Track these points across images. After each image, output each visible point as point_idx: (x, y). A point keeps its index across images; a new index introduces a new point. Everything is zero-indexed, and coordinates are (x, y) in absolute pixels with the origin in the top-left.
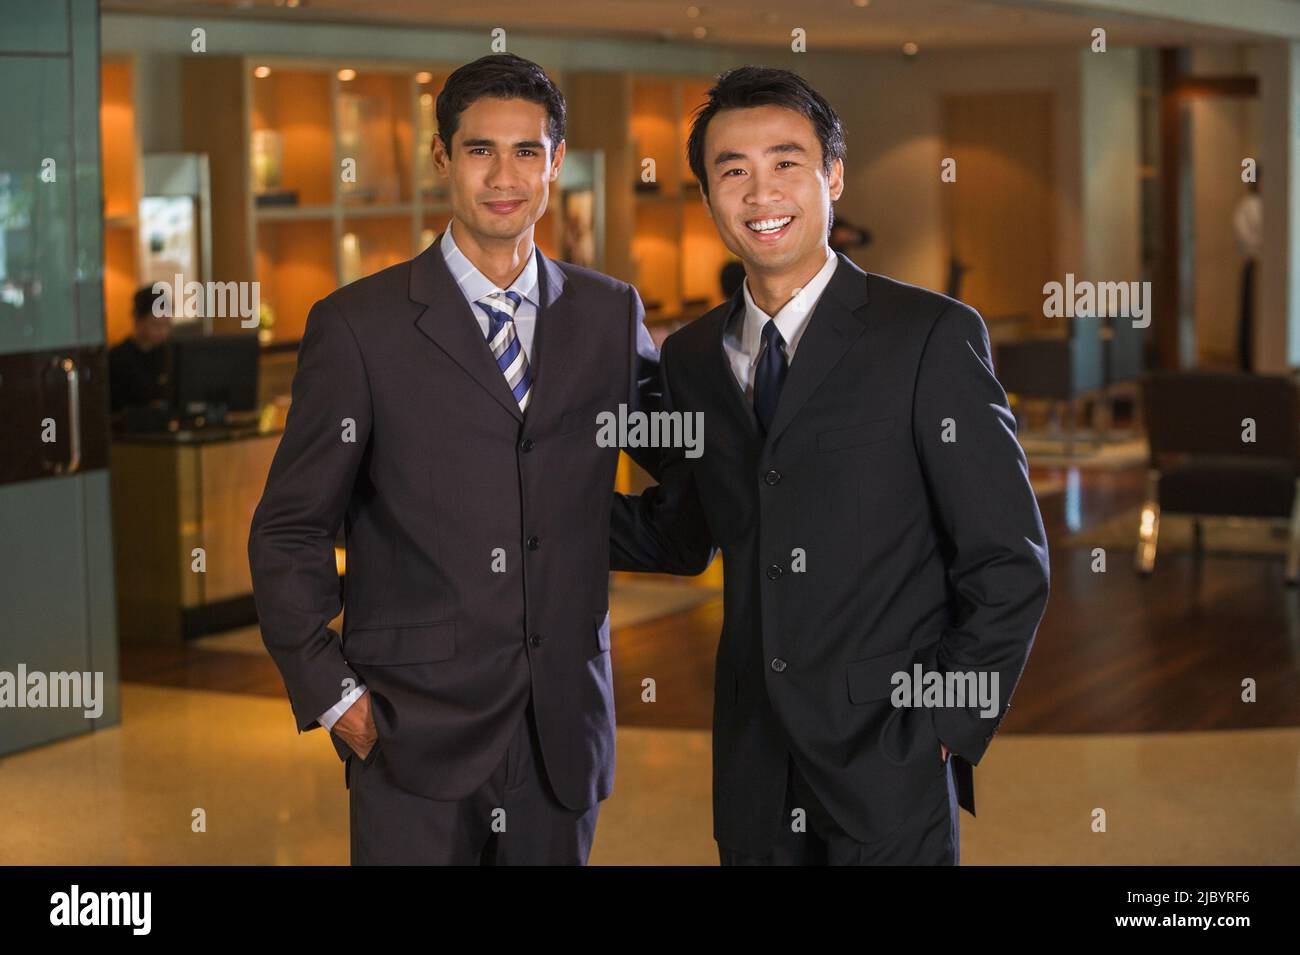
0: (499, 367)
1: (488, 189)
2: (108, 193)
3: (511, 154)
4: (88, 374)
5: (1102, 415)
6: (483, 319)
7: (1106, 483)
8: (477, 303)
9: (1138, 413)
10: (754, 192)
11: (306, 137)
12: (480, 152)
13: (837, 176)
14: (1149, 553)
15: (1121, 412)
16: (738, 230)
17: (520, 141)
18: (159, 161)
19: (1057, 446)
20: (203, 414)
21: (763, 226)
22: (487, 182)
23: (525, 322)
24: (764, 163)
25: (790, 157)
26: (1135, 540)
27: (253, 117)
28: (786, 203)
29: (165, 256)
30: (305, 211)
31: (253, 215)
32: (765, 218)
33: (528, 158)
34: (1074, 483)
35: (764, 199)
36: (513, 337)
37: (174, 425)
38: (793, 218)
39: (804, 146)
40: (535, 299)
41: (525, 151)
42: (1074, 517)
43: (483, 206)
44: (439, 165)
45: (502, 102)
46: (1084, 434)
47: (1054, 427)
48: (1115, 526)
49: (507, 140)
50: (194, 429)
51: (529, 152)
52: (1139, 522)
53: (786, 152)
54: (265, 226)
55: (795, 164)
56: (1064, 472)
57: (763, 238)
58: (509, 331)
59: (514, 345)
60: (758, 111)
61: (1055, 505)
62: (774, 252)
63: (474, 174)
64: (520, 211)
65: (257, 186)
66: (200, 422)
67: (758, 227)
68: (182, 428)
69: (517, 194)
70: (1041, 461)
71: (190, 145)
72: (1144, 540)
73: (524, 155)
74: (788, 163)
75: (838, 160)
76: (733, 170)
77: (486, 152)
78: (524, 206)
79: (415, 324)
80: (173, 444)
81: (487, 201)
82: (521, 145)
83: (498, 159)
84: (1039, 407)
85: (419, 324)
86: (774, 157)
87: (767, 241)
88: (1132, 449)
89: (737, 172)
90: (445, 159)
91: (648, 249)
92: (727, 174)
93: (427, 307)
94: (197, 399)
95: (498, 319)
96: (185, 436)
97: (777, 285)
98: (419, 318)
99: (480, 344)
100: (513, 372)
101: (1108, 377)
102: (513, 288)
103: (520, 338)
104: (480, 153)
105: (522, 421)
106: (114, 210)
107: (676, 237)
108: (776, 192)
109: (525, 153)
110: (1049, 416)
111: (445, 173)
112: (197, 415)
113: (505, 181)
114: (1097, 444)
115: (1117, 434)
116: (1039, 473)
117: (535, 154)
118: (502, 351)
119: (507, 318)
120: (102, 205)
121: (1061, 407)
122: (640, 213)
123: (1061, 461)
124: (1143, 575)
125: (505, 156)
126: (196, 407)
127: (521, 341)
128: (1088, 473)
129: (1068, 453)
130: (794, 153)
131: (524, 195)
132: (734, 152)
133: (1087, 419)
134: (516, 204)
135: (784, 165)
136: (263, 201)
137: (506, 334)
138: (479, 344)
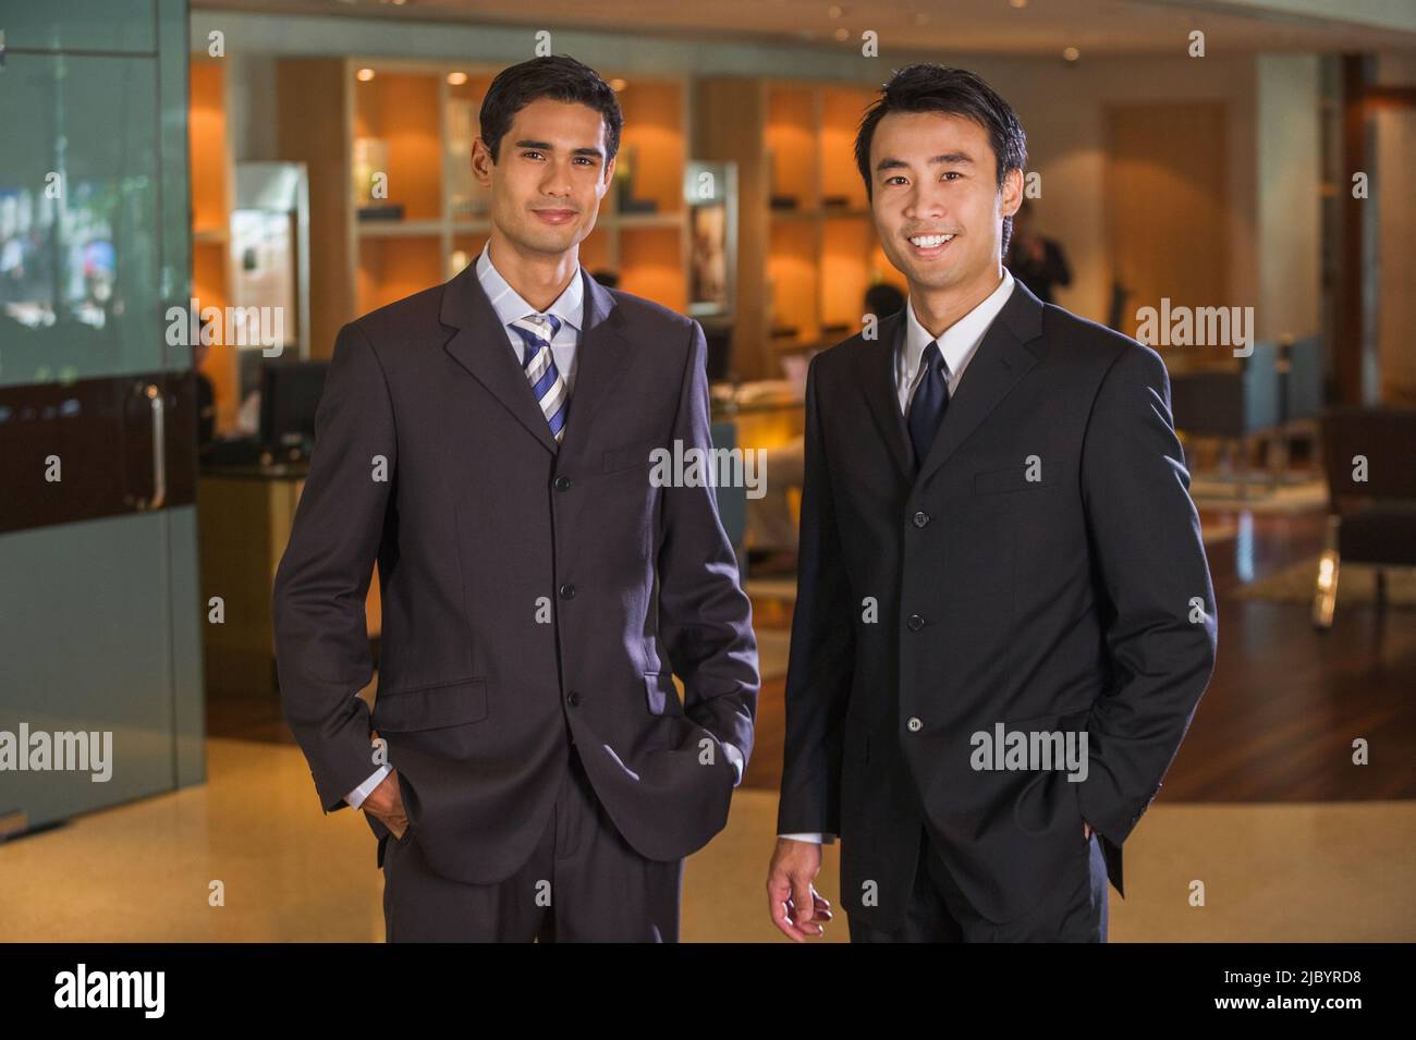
0: (534, 394)
1: (541, 196)
2: (196, 205)
3: (568, 160)
4: (174, 402)
5: (1278, 456)
6: (518, 344)
7: (1281, 530)
8: (511, 326)
9: (1317, 453)
10: (914, 204)
11: (412, 145)
12: (533, 155)
13: (1017, 189)
14: (1327, 606)
15: (1299, 451)
16: (901, 245)
17: (579, 148)
18: (252, 170)
19: (1228, 488)
20: (298, 446)
21: (923, 242)
22: (540, 188)
23: (564, 349)
24: (928, 174)
25: (958, 168)
26: (1313, 590)
27: (354, 122)
28: (947, 220)
29: (258, 274)
30: (412, 227)
31: (355, 230)
32: (925, 234)
33: (583, 167)
34: (1246, 529)
35: (924, 212)
36: (549, 362)
37: (267, 458)
38: (955, 236)
39: (973, 156)
40: (578, 322)
41: (581, 159)
42: (1246, 566)
43: (532, 214)
44: (480, 173)
45: (560, 104)
46: (1258, 476)
47: (1225, 468)
48: (1291, 575)
49: (565, 144)
50: (288, 461)
51: (585, 160)
52: (1316, 572)
53: (951, 163)
54: (367, 242)
55: (961, 175)
56: (1235, 516)
57: (923, 253)
58: (545, 357)
59: (552, 371)
60: (925, 116)
61: (1224, 552)
62: (933, 269)
63: (524, 179)
64: (571, 223)
65: (358, 200)
66: (295, 454)
67: (917, 241)
68: (275, 462)
69: (571, 204)
70: (1209, 505)
71: (287, 154)
72: (1322, 592)
73: (581, 163)
74: (955, 174)
75: (1018, 171)
76: (897, 178)
77: (540, 157)
78: (575, 219)
79: (445, 348)
80: (267, 479)
81: (538, 208)
82: (579, 151)
83: (553, 165)
84: (1209, 445)
85: (448, 348)
86: (938, 167)
87: (928, 256)
88: (1311, 493)
89: (900, 181)
90: (487, 165)
91: (783, 271)
92: (889, 181)
93: (458, 330)
94: (291, 429)
95: (533, 344)
96: (280, 470)
97: (941, 304)
98: (447, 343)
99: (517, 371)
100: (550, 401)
101: (1284, 413)
102: (552, 311)
103: (557, 364)
104: (533, 157)
105: (555, 453)
106: (203, 225)
107: (814, 257)
108: (936, 206)
109: (581, 161)
110: (1219, 456)
111: (486, 180)
112: (291, 447)
113: (560, 187)
114: (1271, 487)
115: (1295, 476)
116: (1210, 518)
117: (592, 163)
118: (536, 379)
119: (544, 343)
120: (190, 218)
121: (1233, 446)
122: (776, 231)
123: (1231, 504)
124: (1321, 630)
125: (561, 161)
126: (291, 439)
127: (559, 368)
128: (1263, 519)
129: (1241, 496)
130: (960, 163)
131: (576, 205)
132: (897, 159)
133: (1260, 458)
134: (568, 214)
135: (951, 176)
136: (366, 215)
137: (542, 359)
138: (514, 371)
